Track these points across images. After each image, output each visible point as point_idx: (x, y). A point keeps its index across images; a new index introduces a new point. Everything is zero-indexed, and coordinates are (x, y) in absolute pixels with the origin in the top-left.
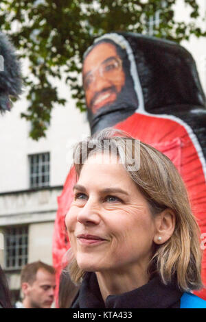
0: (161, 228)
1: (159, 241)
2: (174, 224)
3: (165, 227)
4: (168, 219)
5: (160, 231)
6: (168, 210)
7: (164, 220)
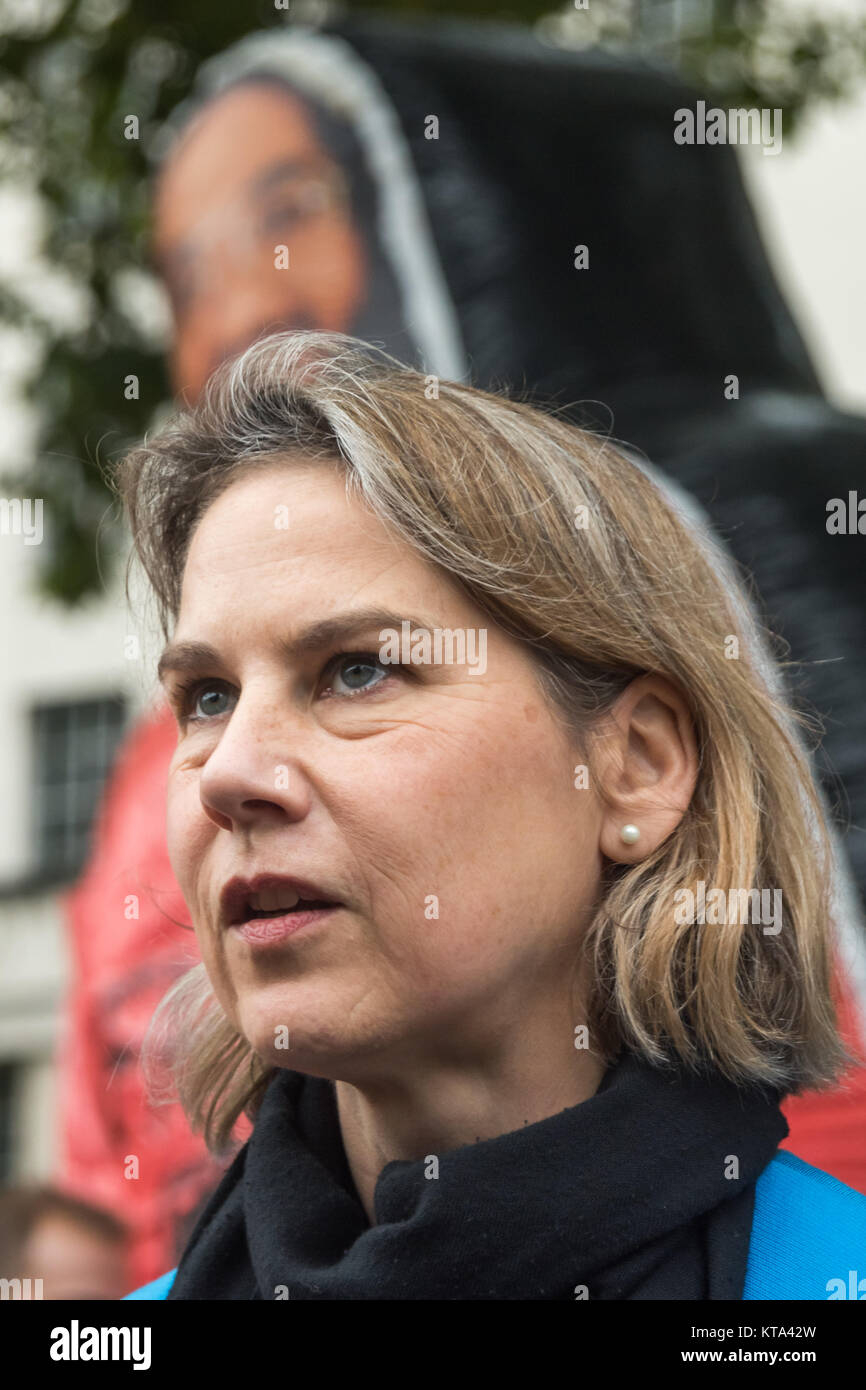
0: (628, 782)
1: (627, 845)
2: (689, 747)
3: (647, 773)
4: (656, 730)
5: (625, 798)
6: (645, 688)
7: (638, 741)
